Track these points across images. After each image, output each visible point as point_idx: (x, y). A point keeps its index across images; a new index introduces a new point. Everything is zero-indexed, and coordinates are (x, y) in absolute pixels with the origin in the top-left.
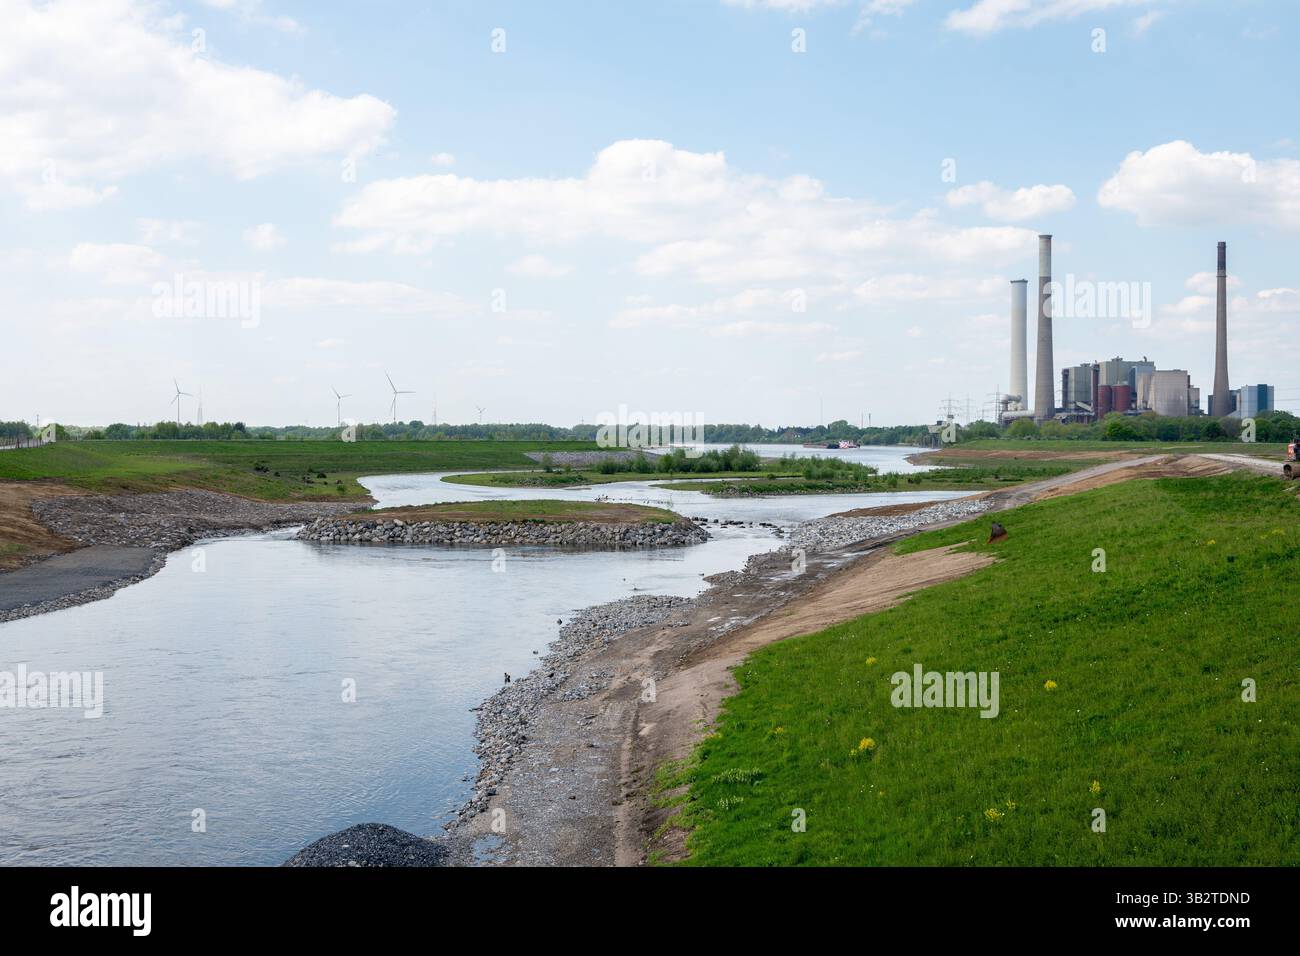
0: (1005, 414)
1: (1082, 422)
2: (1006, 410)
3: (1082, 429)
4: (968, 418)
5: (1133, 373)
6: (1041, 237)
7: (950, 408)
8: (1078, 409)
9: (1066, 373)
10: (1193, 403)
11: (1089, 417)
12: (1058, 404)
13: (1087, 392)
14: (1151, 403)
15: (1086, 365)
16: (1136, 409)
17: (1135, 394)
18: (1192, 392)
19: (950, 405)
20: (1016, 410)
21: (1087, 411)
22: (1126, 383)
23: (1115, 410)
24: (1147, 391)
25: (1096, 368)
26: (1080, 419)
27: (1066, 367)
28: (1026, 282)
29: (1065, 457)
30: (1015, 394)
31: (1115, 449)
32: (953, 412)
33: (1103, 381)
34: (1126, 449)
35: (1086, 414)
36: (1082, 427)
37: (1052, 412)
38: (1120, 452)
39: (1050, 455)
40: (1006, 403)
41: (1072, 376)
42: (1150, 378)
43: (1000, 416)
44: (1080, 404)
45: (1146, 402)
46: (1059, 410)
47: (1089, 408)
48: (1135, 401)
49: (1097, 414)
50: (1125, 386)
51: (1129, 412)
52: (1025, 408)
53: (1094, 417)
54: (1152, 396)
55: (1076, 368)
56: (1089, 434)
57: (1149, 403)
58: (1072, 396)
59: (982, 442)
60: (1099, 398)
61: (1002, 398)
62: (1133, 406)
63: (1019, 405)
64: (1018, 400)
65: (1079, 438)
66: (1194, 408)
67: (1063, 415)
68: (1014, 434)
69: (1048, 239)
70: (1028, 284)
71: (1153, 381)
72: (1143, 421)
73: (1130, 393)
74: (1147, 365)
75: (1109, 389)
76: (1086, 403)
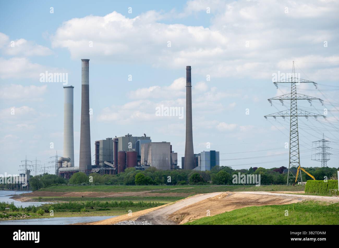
0: (61, 169)
1: (108, 174)
2: (61, 166)
3: (112, 178)
4: (36, 172)
5: (138, 144)
6: (83, 60)
7: (26, 165)
8: (106, 166)
9: (97, 144)
10: (174, 162)
11: (112, 170)
12: (93, 163)
13: (111, 155)
14: (149, 162)
15: (109, 139)
16: (140, 166)
17: (140, 157)
18: (173, 155)
19: (26, 164)
20: (67, 166)
21: (111, 167)
22: (134, 150)
23: (128, 166)
24: (147, 154)
25: (116, 141)
26: (107, 172)
27: (98, 140)
28: (73, 87)
29: (112, 195)
30: (66, 156)
31: (142, 190)
32: (29, 168)
33: (120, 149)
34: (148, 190)
35: (110, 169)
36: (112, 177)
37: (90, 168)
38: (145, 192)
39: (103, 195)
40: (61, 162)
41: (101, 146)
42: (149, 147)
43: (57, 171)
44: (106, 163)
45: (146, 161)
46: (94, 167)
47: (112, 165)
48: (140, 161)
49: (117, 169)
50: (134, 152)
51: (137, 167)
52: (72, 165)
53: (115, 171)
54: (150, 158)
55: (104, 141)
56: (116, 181)
57: (148, 162)
58: (101, 158)
59: (58, 187)
60: (118, 159)
61: (59, 159)
62: (139, 164)
63: (69, 164)
64: (68, 160)
65: (112, 184)
66: (174, 165)
67: (97, 170)
68: (74, 181)
69: (86, 62)
70: (74, 88)
71: (150, 148)
72: (148, 173)
73: (137, 156)
74: (146, 139)
75: (124, 154)
76: (110, 162)
